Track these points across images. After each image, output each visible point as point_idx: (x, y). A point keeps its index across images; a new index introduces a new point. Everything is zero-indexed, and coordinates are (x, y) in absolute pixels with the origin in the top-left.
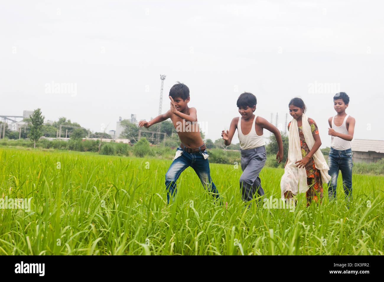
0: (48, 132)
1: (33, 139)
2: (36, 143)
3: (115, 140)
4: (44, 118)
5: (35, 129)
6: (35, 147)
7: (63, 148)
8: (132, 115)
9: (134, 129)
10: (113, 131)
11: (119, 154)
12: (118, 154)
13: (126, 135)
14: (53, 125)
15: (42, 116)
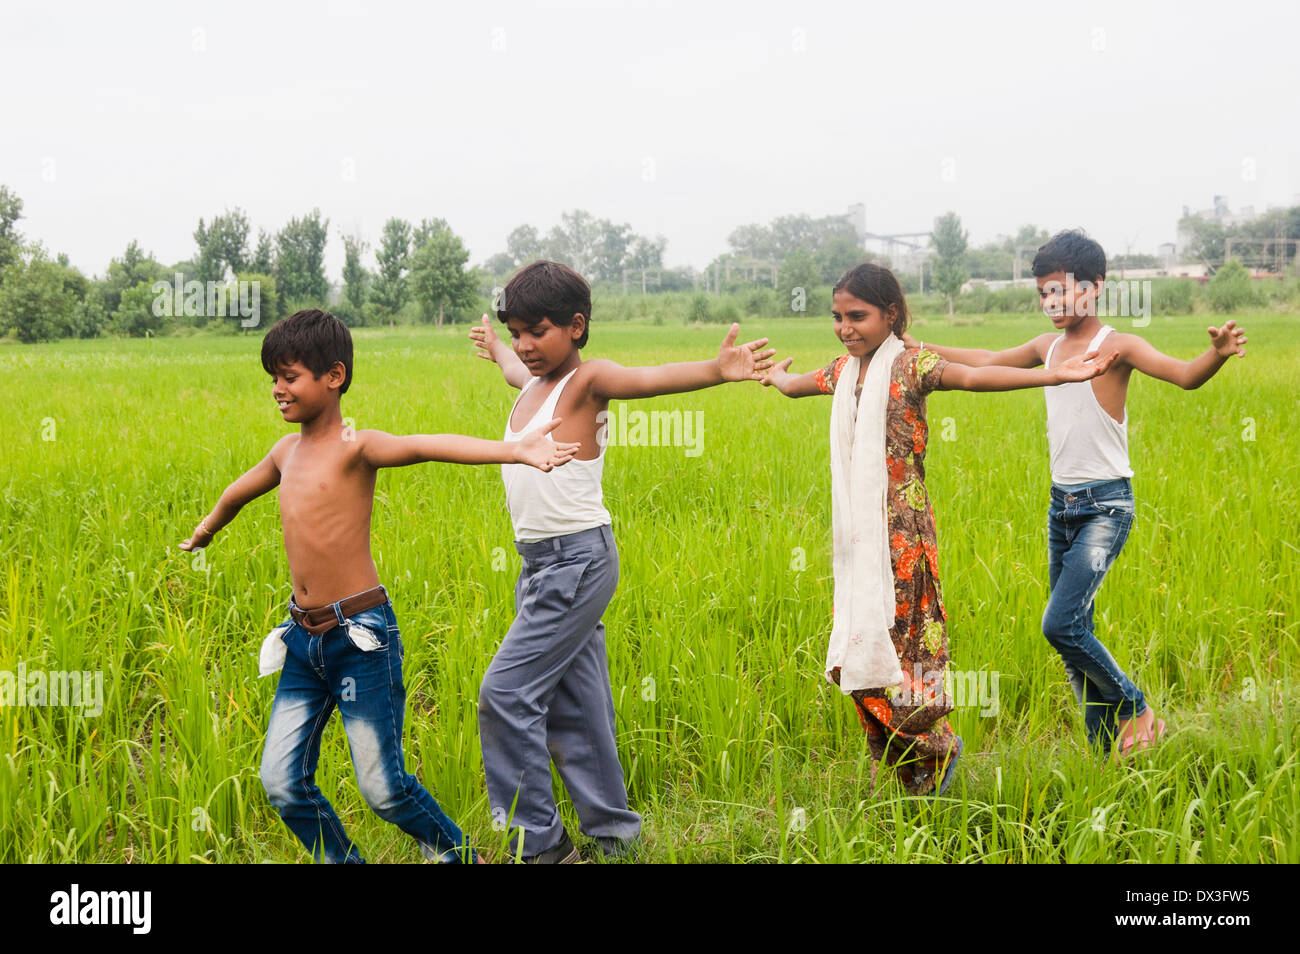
0: (993, 265)
1: (946, 293)
2: (953, 300)
3: (1166, 270)
4: (967, 235)
5: (948, 267)
6: (951, 313)
7: (1023, 307)
8: (1217, 198)
9: (1217, 237)
10: (1168, 244)
11: (1168, 309)
12: (1164, 311)
13: (1196, 253)
14: (1006, 249)
15: (960, 232)
